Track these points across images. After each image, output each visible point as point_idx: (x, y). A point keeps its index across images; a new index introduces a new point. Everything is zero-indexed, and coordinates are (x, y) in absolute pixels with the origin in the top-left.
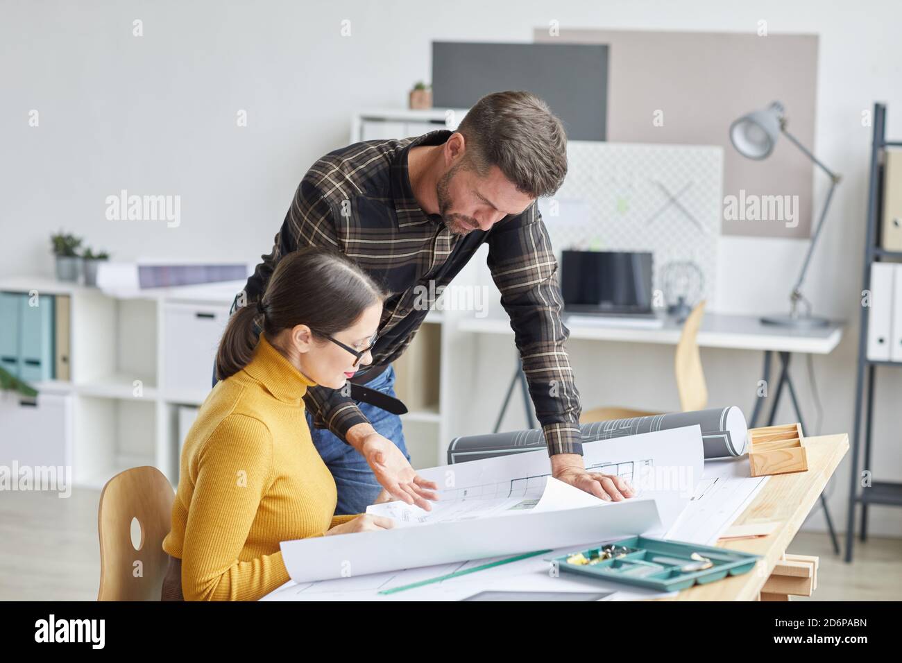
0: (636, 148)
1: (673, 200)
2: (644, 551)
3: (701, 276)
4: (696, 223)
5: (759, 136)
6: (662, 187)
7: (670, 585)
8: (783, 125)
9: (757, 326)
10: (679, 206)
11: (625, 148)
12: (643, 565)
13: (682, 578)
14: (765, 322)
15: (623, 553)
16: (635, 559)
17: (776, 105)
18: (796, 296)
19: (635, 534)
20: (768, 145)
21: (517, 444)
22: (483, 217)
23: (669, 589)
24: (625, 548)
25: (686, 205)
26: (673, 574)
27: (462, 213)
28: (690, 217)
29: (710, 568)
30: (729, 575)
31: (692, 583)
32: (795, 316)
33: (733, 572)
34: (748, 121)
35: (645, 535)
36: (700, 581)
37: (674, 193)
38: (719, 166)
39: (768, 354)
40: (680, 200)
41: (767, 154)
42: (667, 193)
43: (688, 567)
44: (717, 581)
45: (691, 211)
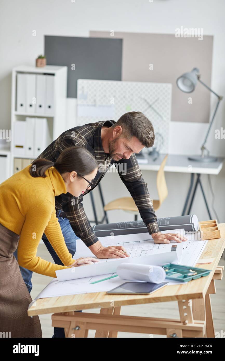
0: (134, 84)
1: (150, 106)
2: (174, 269)
3: (162, 138)
4: (160, 116)
5: (189, 83)
6: (146, 101)
7: (185, 280)
8: (198, 78)
9: (187, 161)
10: (153, 108)
11: (129, 83)
12: (175, 273)
13: (188, 278)
14: (190, 159)
15: (167, 269)
16: (171, 271)
17: (195, 69)
18: (203, 148)
19: (169, 263)
20: (193, 87)
21: (118, 227)
22: (127, 154)
23: (185, 281)
24: (167, 268)
25: (156, 108)
26: (185, 277)
27: (119, 153)
28: (158, 113)
29: (196, 275)
30: (202, 277)
31: (191, 279)
32: (203, 157)
33: (203, 276)
34: (184, 77)
35: (172, 263)
36: (194, 278)
37: (151, 103)
38: (170, 91)
39: (193, 174)
40: (153, 106)
41: (192, 91)
42: (148, 103)
43: (189, 274)
44: (199, 278)
45: (158, 111)
